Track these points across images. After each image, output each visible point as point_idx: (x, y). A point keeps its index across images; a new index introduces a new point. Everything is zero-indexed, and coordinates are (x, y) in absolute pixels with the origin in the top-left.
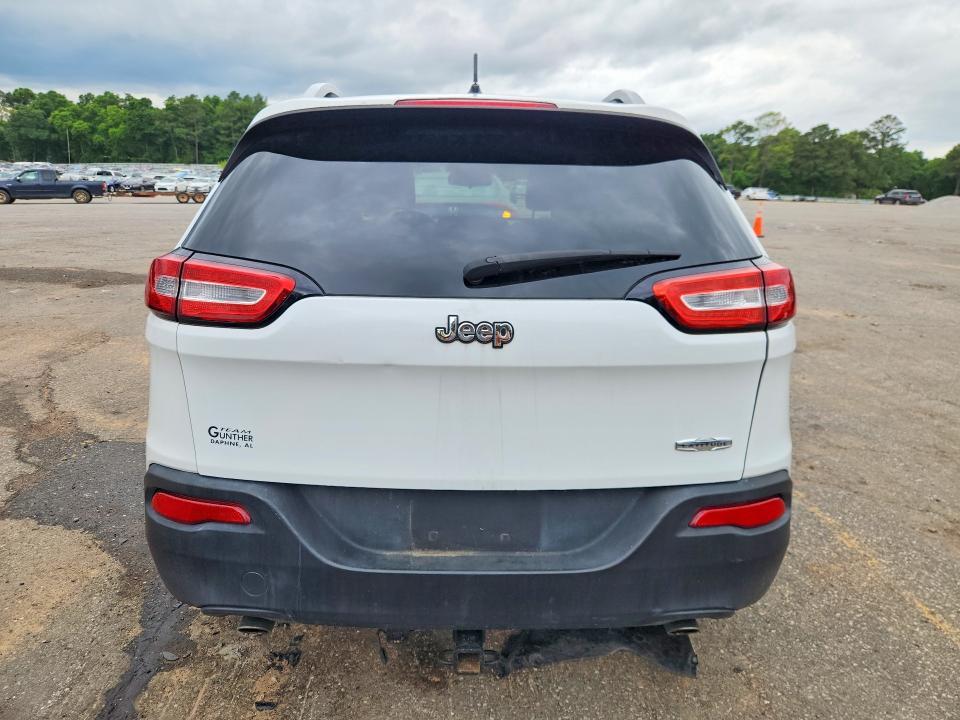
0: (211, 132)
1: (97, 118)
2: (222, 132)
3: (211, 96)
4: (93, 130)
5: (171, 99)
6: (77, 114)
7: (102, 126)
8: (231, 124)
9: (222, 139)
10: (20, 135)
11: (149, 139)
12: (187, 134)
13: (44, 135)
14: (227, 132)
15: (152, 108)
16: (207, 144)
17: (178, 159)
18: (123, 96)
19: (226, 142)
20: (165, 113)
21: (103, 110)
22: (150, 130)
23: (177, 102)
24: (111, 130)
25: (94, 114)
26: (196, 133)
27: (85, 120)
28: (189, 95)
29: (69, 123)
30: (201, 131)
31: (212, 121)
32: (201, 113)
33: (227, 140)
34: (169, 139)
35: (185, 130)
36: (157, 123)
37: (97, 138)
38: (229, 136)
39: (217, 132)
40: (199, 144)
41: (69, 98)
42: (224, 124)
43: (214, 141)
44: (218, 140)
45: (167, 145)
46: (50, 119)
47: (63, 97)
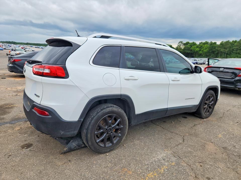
0: (231, 50)
1: (202, 48)
2: (235, 50)
3: (234, 40)
4: (200, 50)
5: (222, 42)
6: (197, 47)
7: (203, 49)
8: (238, 48)
9: (234, 52)
10: (184, 52)
11: (213, 52)
12: (224, 51)
13: (189, 52)
14: (236, 50)
15: (216, 44)
16: (230, 53)
17: (220, 57)
18: (210, 42)
19: (235, 53)
20: (219, 45)
21: (204, 46)
22: (214, 50)
23: (224, 43)
24: (204, 50)
25: (201, 46)
26: (226, 50)
27: (199, 48)
28: (227, 41)
29: (195, 49)
30: (228, 50)
31: (232, 47)
32: (230, 45)
33: (236, 52)
34: (219, 52)
35: (224, 50)
36: (216, 48)
37: (201, 52)
38: (237, 51)
39: (233, 50)
40: (227, 53)
41: (197, 43)
42: (236, 48)
43: (231, 52)
44: (233, 52)
45: (218, 53)
46: (191, 48)
47: (196, 43)
